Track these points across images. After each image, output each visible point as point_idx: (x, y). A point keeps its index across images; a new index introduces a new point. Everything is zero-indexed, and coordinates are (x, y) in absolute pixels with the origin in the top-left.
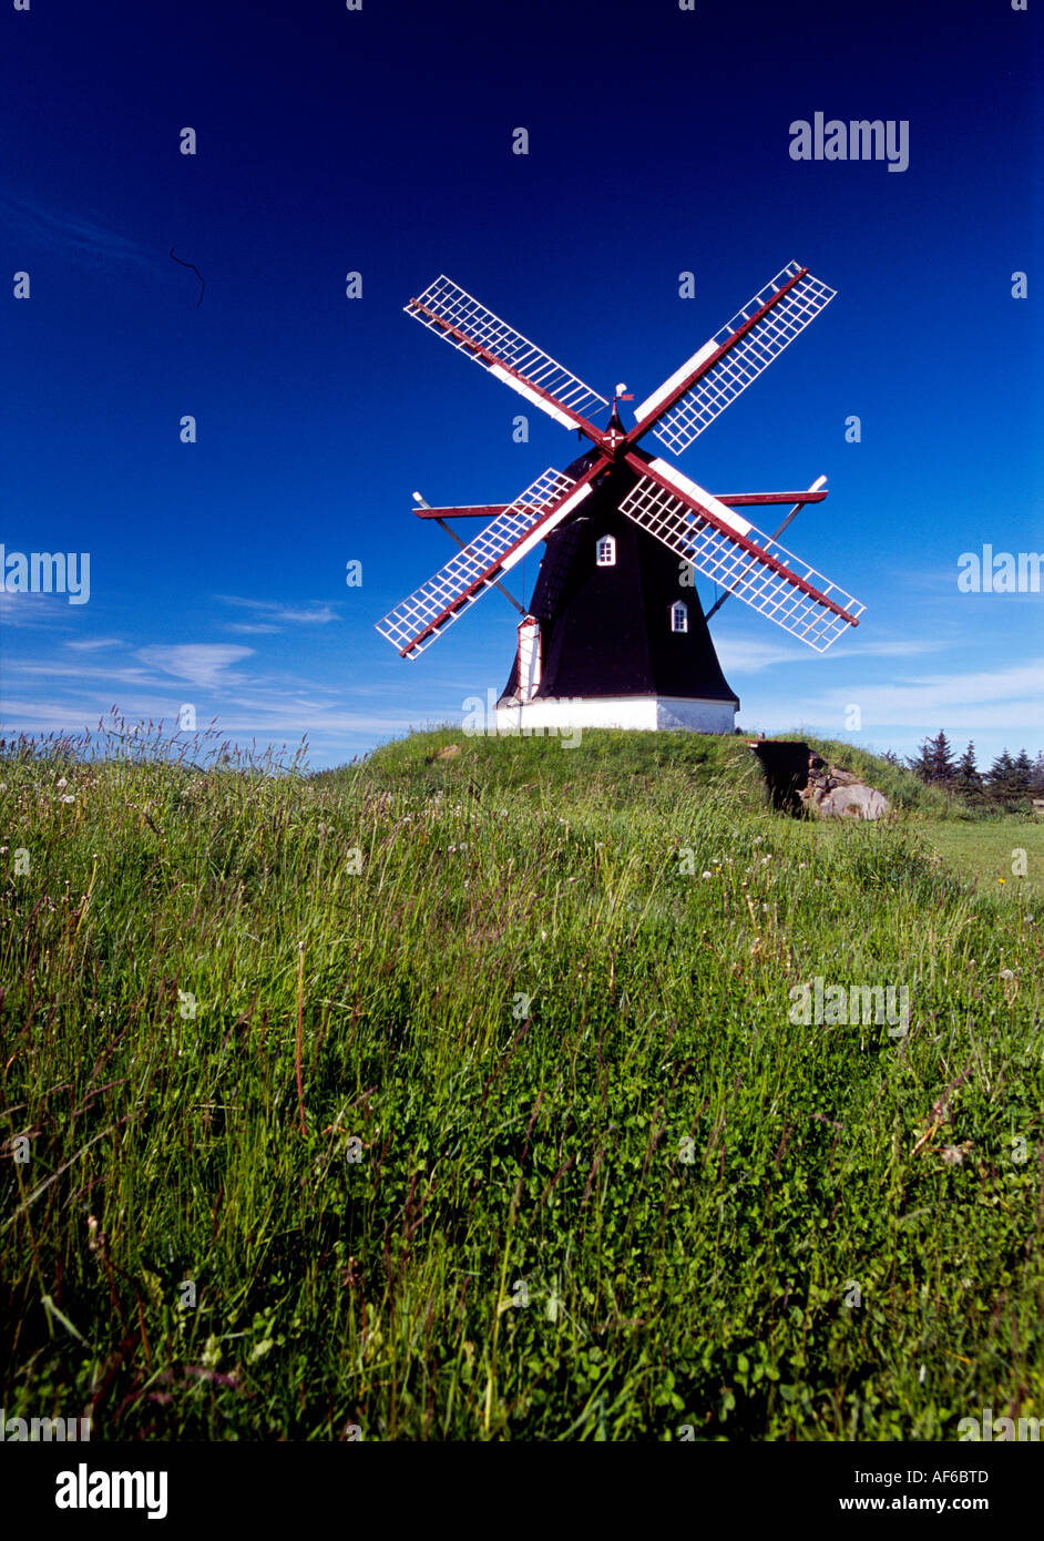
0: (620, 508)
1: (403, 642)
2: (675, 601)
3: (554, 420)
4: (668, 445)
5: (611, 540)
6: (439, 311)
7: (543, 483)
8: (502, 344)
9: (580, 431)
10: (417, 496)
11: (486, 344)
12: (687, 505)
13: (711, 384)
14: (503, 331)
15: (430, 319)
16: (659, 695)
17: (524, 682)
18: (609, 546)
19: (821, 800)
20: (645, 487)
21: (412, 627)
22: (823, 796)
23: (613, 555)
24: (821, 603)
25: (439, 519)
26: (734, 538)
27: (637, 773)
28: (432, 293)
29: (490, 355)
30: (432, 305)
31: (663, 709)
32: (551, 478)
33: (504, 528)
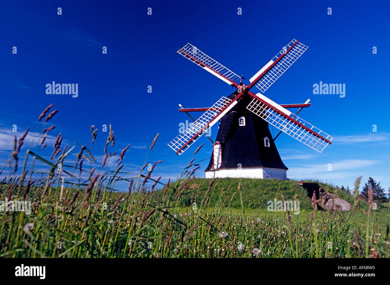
0: (247, 108)
1: (177, 149)
2: (265, 137)
3: (225, 82)
4: (260, 90)
5: (244, 118)
6: (188, 52)
7: (221, 101)
8: (207, 61)
9: (233, 85)
10: (180, 105)
11: (202, 61)
12: (269, 106)
13: (272, 72)
14: (207, 58)
15: (185, 54)
16: (264, 167)
17: (215, 163)
18: (243, 120)
19: (325, 204)
20: (255, 101)
21: (180, 144)
22: (326, 202)
23: (244, 123)
24: (317, 137)
25: (186, 112)
26: (285, 116)
27: (265, 194)
28: (185, 48)
29: (203, 64)
30: (185, 51)
31: (265, 172)
32: (224, 99)
33: (209, 114)
